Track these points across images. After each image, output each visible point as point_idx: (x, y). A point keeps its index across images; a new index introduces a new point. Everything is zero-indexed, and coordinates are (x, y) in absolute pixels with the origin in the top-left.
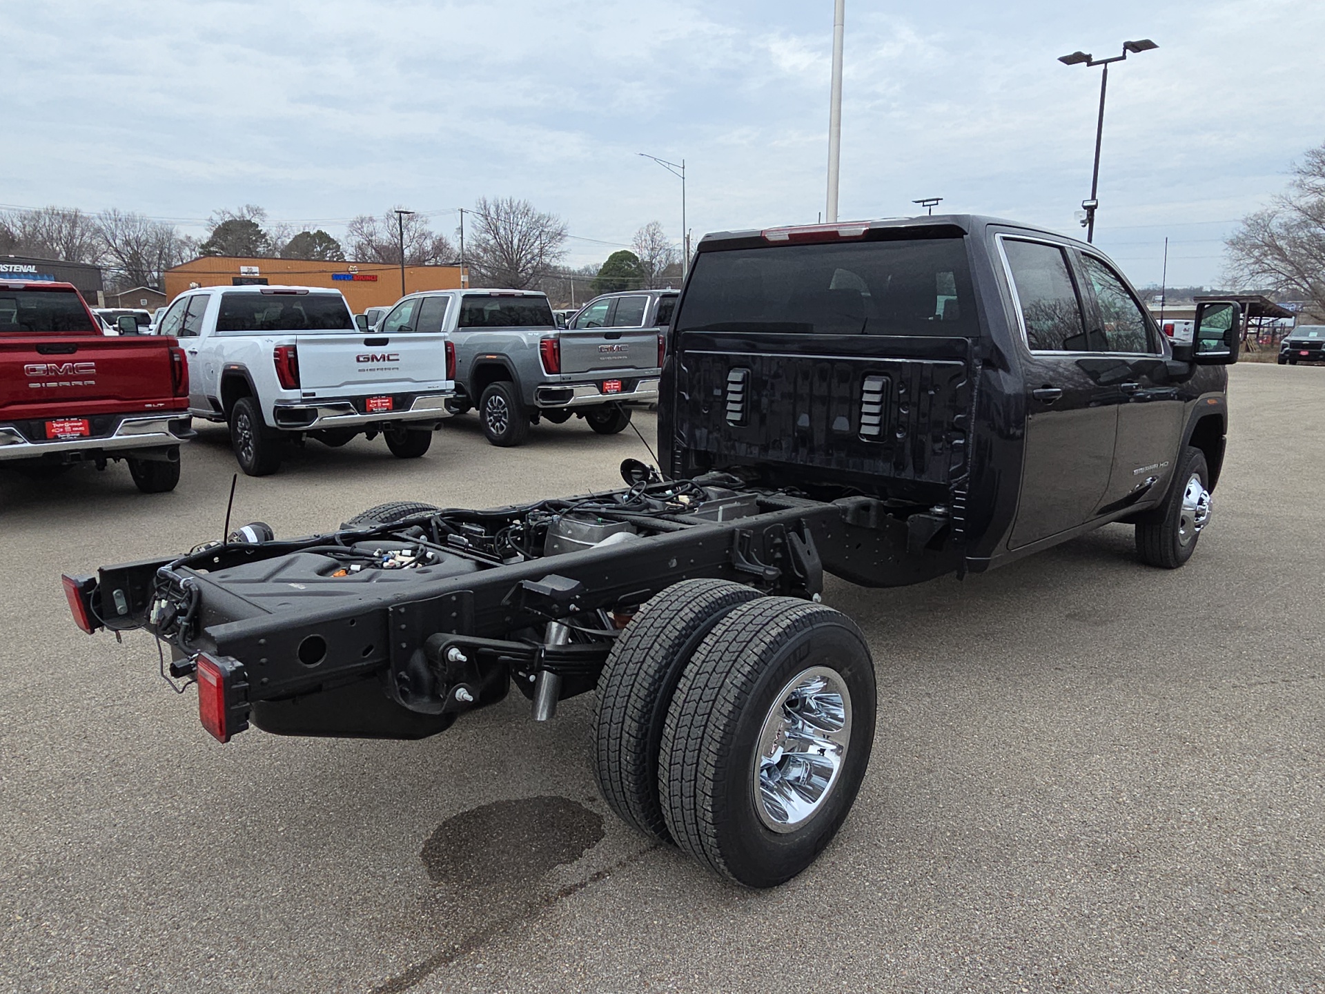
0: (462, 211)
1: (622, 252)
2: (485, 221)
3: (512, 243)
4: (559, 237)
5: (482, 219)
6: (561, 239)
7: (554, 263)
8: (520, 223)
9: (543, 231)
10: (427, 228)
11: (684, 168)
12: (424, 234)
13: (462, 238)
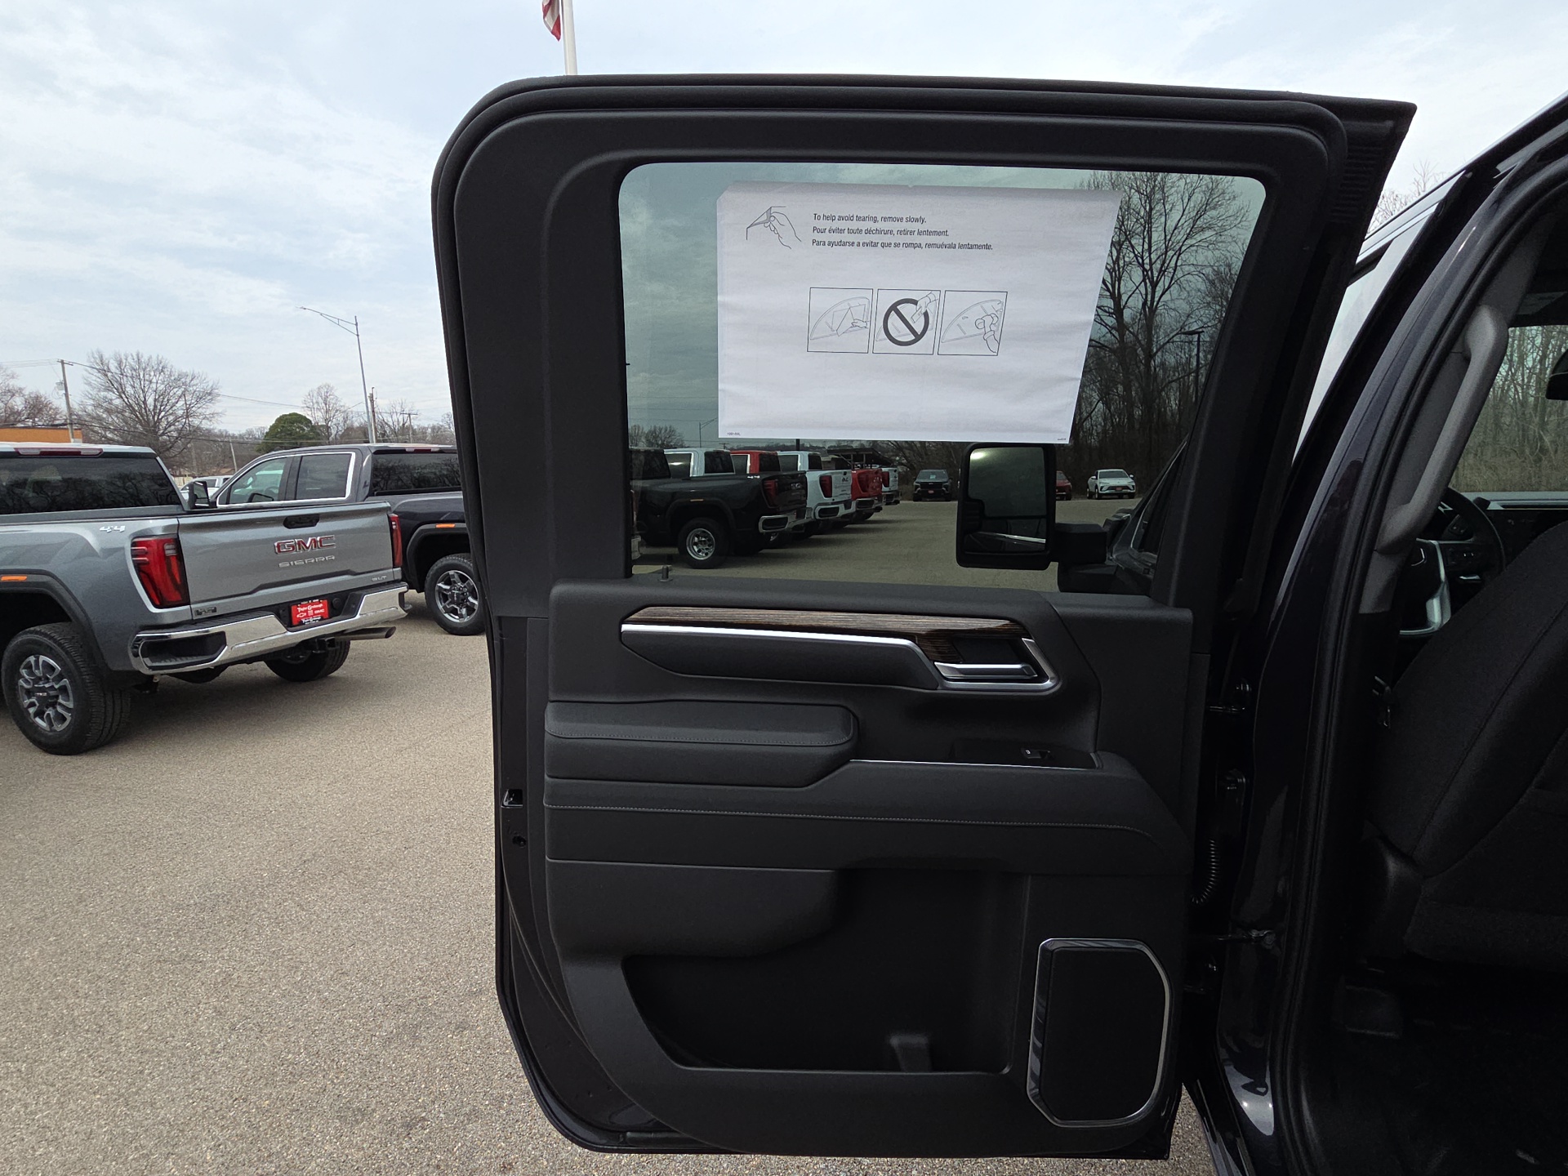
0: (62, 362)
1: (290, 415)
2: (103, 377)
3: (145, 402)
4: (209, 397)
5: (100, 375)
6: (212, 399)
7: (205, 425)
8: (154, 380)
9: (186, 390)
10: (15, 383)
11: (357, 324)
12: (9, 391)
13: (67, 395)
